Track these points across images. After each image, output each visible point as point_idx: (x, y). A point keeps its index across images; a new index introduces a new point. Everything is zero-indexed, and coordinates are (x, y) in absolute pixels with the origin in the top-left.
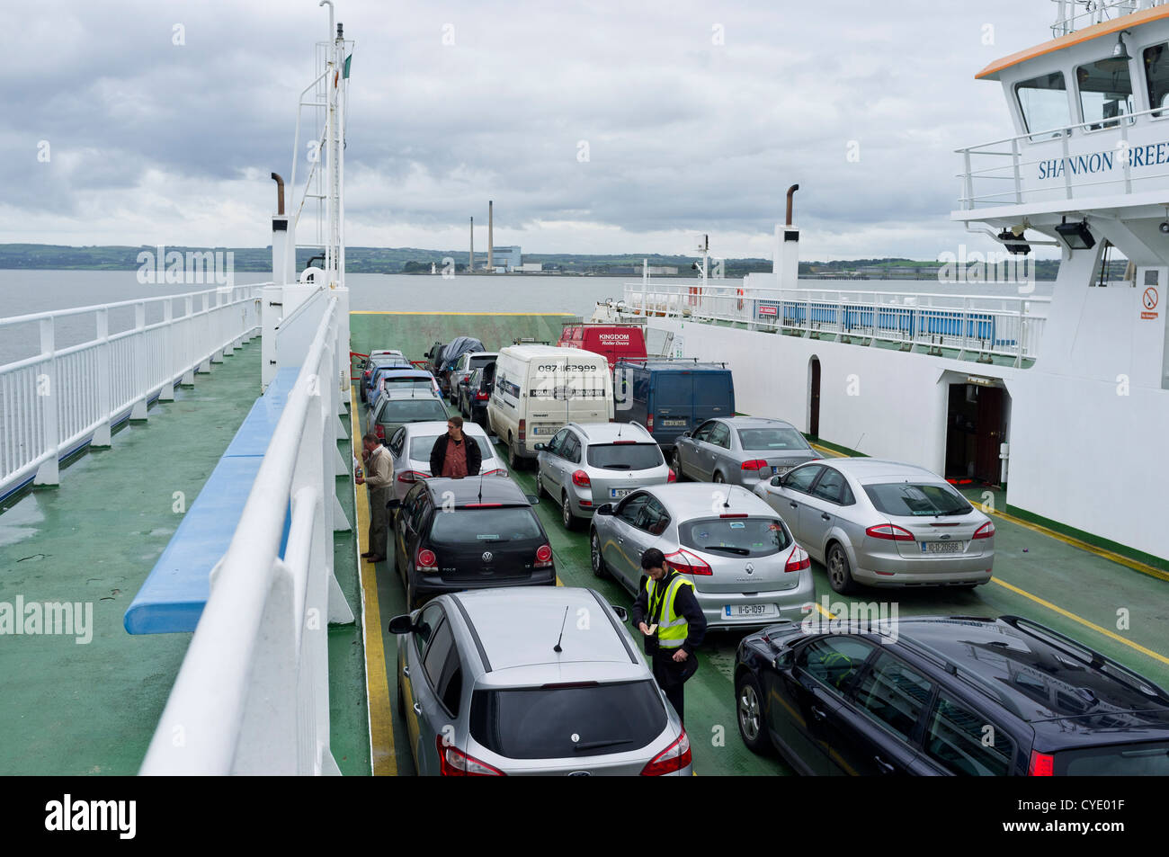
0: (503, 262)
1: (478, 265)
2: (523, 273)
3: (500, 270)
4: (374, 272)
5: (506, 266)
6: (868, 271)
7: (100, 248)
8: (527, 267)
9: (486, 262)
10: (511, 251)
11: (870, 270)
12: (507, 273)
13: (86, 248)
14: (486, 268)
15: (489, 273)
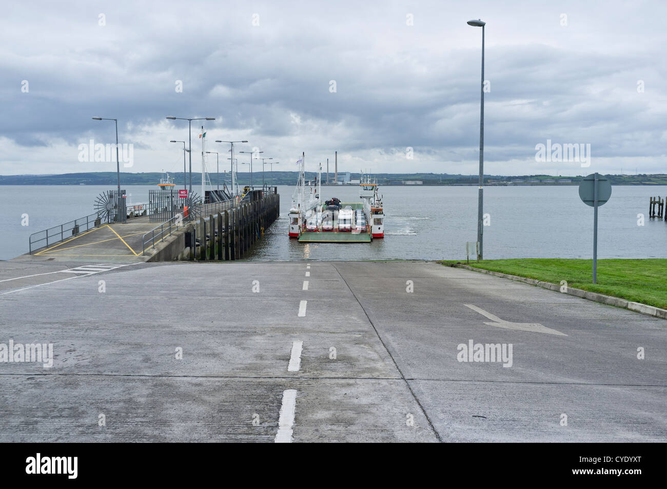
0: (342, 179)
1: (330, 181)
2: (350, 185)
3: (340, 183)
4: (284, 185)
5: (343, 181)
6: (517, 182)
7: (146, 173)
8: (353, 182)
9: (334, 180)
10: (345, 174)
11: (518, 181)
12: (343, 185)
13: (138, 174)
14: (334, 182)
15: (335, 185)
